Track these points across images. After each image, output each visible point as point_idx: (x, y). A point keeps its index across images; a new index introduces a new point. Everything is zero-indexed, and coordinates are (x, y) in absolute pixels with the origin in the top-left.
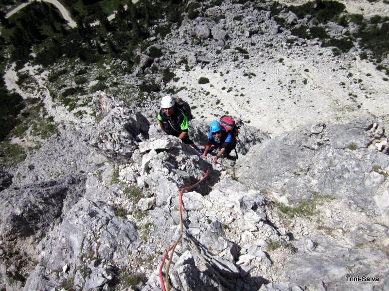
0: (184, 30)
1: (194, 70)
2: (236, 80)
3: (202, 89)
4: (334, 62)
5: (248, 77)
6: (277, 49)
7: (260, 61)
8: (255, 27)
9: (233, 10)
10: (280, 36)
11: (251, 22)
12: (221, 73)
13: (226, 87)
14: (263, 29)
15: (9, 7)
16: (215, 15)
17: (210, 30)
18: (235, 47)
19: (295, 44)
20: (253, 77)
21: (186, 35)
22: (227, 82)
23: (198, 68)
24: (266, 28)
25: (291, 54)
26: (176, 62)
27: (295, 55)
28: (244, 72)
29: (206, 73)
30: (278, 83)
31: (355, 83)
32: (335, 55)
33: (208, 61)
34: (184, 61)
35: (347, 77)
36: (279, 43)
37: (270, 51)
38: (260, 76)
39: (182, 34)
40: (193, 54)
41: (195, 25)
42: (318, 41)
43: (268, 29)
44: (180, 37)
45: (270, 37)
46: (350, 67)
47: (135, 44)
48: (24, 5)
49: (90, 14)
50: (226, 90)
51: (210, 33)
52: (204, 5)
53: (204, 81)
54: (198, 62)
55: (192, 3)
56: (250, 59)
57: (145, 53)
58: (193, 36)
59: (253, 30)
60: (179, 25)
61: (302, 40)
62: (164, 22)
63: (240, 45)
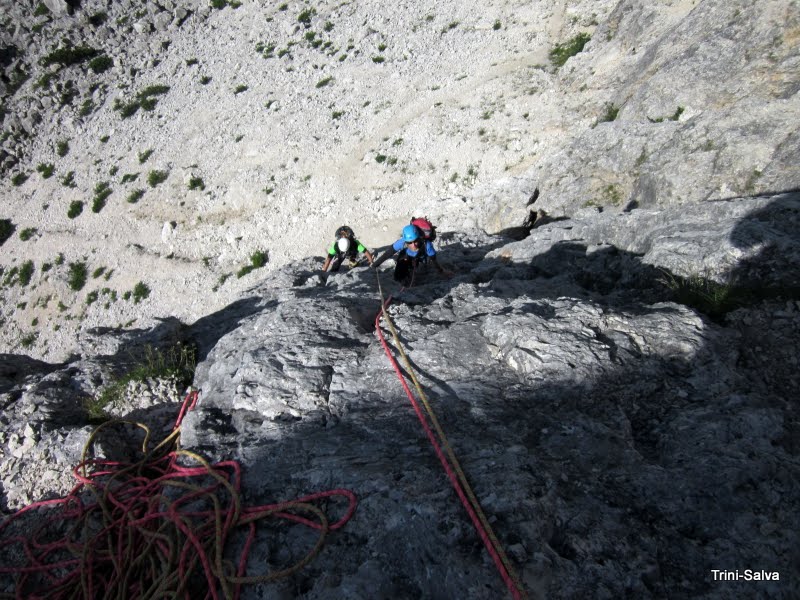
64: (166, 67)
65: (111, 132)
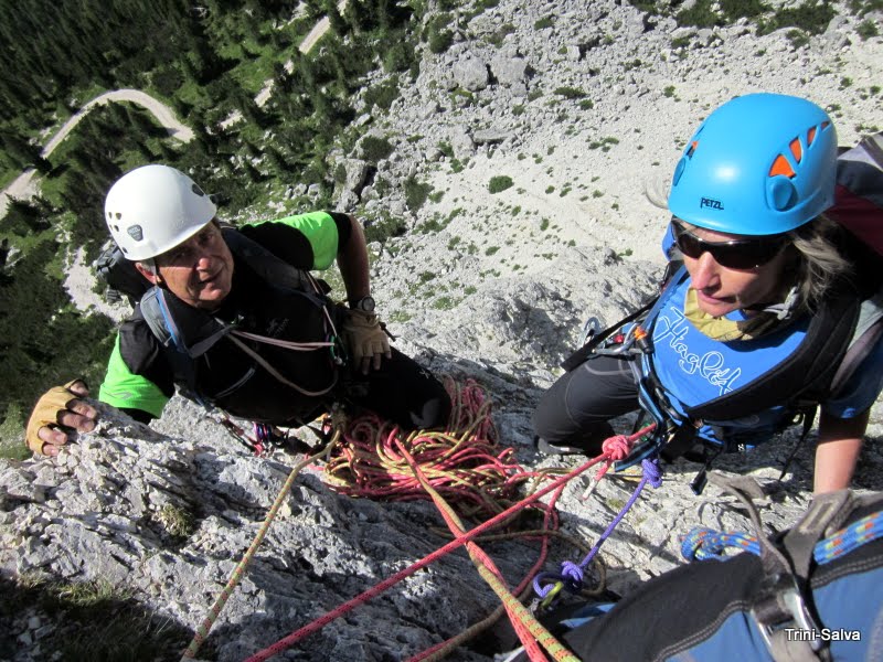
0: (429, 81)
1: (472, 167)
2: (575, 165)
3: (501, 204)
4: (799, 62)
5: (600, 148)
6: (654, 67)
7: (621, 106)
8: (589, 32)
9: (528, 8)
10: (652, 36)
11: (578, 24)
12: (535, 156)
13: (554, 185)
14: (610, 33)
15: (46, 132)
16: (491, 30)
17: (488, 67)
18: (554, 89)
19: (691, 46)
20: (613, 146)
21: (435, 91)
22: (554, 173)
23: (480, 157)
24: (615, 28)
25: (688, 71)
26: (428, 158)
27: (698, 72)
28: (588, 141)
29: (502, 164)
30: (674, 145)
31: (864, 98)
32: (797, 47)
33: (499, 136)
34: (446, 151)
35: (840, 89)
36: (654, 55)
37: (637, 76)
38: (628, 141)
39: (425, 93)
40: (461, 130)
41: (451, 64)
42: (747, 24)
43: (620, 29)
44: (424, 99)
45: (631, 46)
46: (841, 65)
47: (328, 141)
48: (75, 120)
49: (215, 103)
50: (557, 192)
51: (490, 73)
52: (461, 15)
53: (501, 184)
54: (477, 144)
55: (432, 18)
56: (595, 107)
57: (354, 156)
58: (452, 90)
59: (586, 40)
60: (416, 74)
61: (706, 32)
62: (379, 77)
63: (563, 81)
64: (622, 125)
65: (580, 155)
